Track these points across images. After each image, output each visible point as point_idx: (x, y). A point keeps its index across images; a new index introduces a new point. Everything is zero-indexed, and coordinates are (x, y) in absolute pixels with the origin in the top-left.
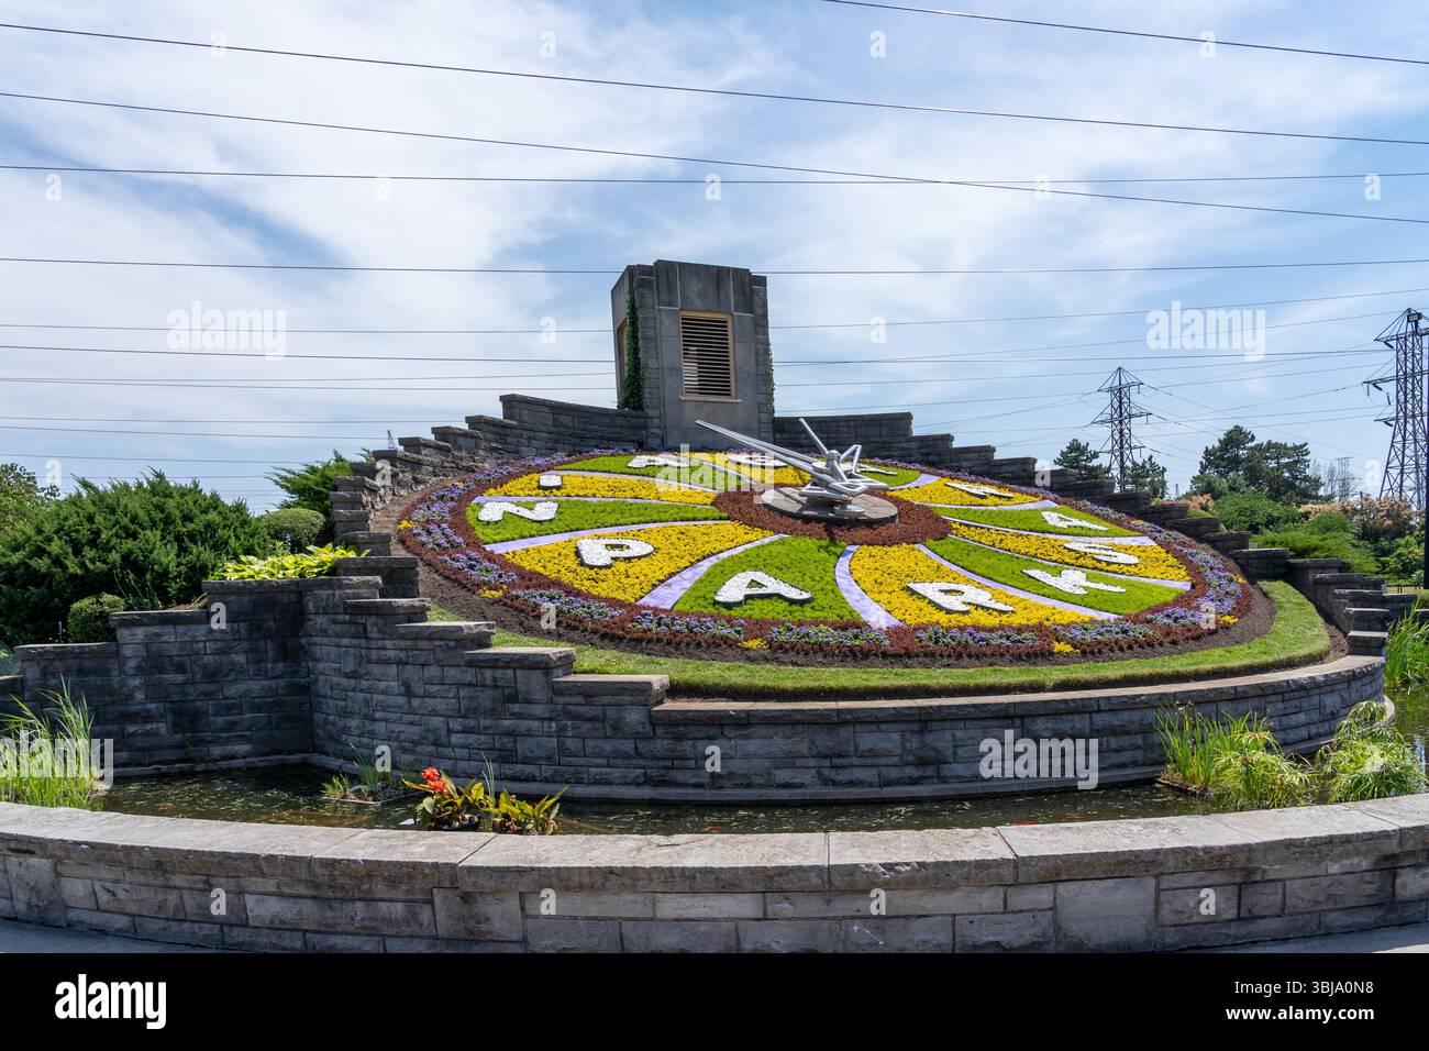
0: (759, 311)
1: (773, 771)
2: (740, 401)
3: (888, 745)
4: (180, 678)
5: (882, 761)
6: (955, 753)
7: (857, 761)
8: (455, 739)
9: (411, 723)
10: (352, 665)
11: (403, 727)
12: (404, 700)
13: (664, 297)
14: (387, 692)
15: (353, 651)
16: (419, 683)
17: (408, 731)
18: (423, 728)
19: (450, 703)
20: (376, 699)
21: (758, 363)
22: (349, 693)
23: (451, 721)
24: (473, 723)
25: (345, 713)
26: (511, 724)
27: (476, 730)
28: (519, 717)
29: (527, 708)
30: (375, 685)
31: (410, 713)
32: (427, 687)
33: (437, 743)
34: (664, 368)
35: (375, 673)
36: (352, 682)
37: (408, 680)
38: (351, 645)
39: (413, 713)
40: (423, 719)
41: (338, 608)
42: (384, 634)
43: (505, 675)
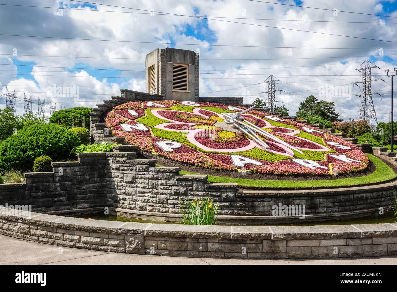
0: (197, 64)
1: (271, 211)
2: (190, 92)
3: (303, 203)
4: (71, 183)
6: (320, 205)
8: (169, 202)
9: (153, 197)
10: (130, 179)
11: (149, 198)
12: (151, 190)
13: (168, 59)
14: (144, 188)
15: (130, 175)
16: (158, 185)
17: (151, 200)
18: (158, 199)
19: (169, 191)
20: (139, 190)
21: (195, 80)
22: (126, 188)
23: (168, 196)
24: (176, 197)
25: (124, 194)
26: (191, 197)
27: (177, 199)
28: (193, 195)
29: (196, 193)
30: (139, 185)
31: (153, 194)
32: (160, 186)
33: (162, 203)
34: (167, 81)
35: (139, 182)
36: (128, 185)
37: (153, 184)
38: (129, 173)
39: (154, 194)
40: (158, 196)
41: (124, 162)
42: (144, 170)
43: (189, 183)
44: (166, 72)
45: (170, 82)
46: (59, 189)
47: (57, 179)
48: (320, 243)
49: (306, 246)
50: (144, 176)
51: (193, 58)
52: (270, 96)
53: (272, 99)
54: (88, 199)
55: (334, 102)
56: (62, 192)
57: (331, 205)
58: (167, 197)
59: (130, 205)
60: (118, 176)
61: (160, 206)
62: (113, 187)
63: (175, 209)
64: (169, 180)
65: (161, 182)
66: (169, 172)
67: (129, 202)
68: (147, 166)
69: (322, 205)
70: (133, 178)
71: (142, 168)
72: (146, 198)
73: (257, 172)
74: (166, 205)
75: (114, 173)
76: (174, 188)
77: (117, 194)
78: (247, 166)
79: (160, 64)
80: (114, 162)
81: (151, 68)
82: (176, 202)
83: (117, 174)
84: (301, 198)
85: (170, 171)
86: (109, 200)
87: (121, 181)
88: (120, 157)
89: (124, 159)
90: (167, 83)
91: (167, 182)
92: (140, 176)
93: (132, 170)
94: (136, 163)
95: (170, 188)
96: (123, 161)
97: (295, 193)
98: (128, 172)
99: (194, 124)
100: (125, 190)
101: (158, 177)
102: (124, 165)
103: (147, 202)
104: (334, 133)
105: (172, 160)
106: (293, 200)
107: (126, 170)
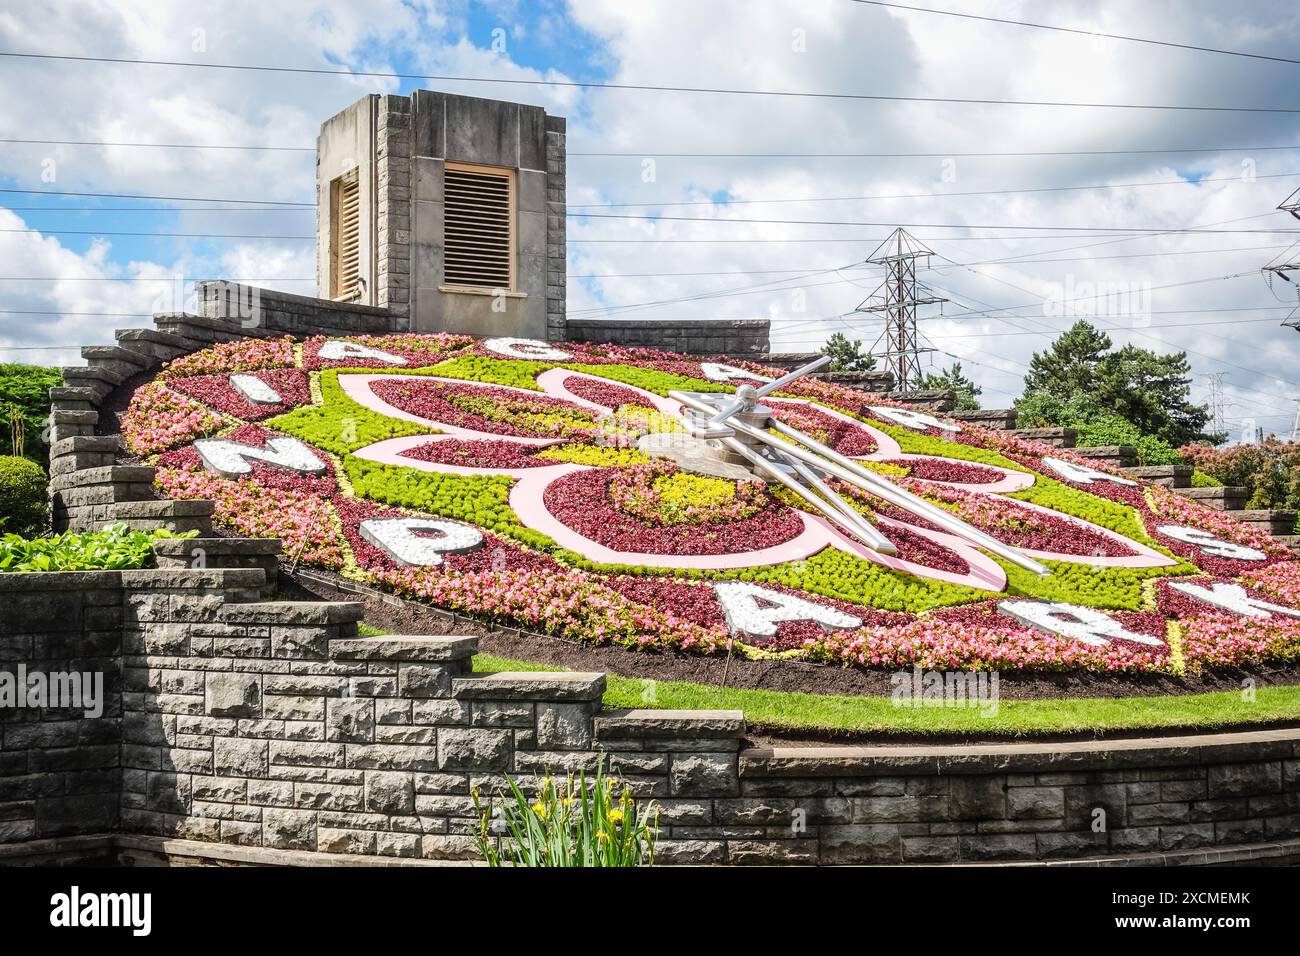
0: (554, 166)
1: (901, 840)
2: (523, 294)
3: (1050, 804)
5: (1039, 825)
6: (1129, 814)
7: (1009, 825)
8: (423, 802)
9: (345, 782)
10: (235, 698)
11: (328, 788)
12: (334, 748)
13: (424, 143)
14: (302, 737)
15: (235, 677)
16: (368, 724)
17: (338, 794)
18: (367, 789)
19: (421, 753)
20: (277, 747)
21: (549, 240)
22: (219, 740)
23: (419, 776)
24: (457, 780)
25: (207, 769)
26: (524, 781)
27: (462, 790)
28: (538, 770)
29: (550, 758)
30: (277, 726)
31: (344, 768)
32: (379, 729)
33: (391, 810)
34: (417, 245)
35: (279, 709)
36: (228, 724)
37: (347, 719)
38: (231, 669)
39: (350, 767)
40: (369, 775)
41: (210, 613)
42: (305, 653)
43: (520, 712)
44: (412, 201)
45: (429, 246)
50: (304, 679)
51: (536, 141)
52: (893, 325)
53: (903, 340)
54: (34, 796)
55: (1184, 355)
57: (1180, 811)
58: (412, 783)
59: (234, 824)
60: (180, 682)
61: (380, 827)
62: (154, 738)
63: (452, 838)
64: (424, 699)
65: (383, 707)
66: (423, 662)
67: (229, 808)
68: (317, 631)
69: (1138, 814)
70: (252, 692)
71: (296, 644)
72: (311, 788)
73: (836, 662)
74: (408, 821)
75: (161, 670)
76: (445, 735)
77: (173, 771)
78: (790, 633)
79: (383, 164)
80: (158, 618)
81: (341, 188)
82: (454, 802)
83: (174, 675)
84: (1043, 779)
85: (426, 656)
86: (132, 802)
87: (194, 705)
88: (188, 592)
89: (209, 600)
90: (417, 255)
91: (415, 710)
92: (282, 682)
93: (246, 654)
94: (265, 619)
95: (426, 738)
96: (205, 609)
97: (1013, 758)
98: (227, 663)
100: (211, 749)
101: (372, 684)
102: (209, 628)
103: (316, 806)
104: (1188, 485)
105: (436, 605)
106: (1006, 788)
107: (219, 653)
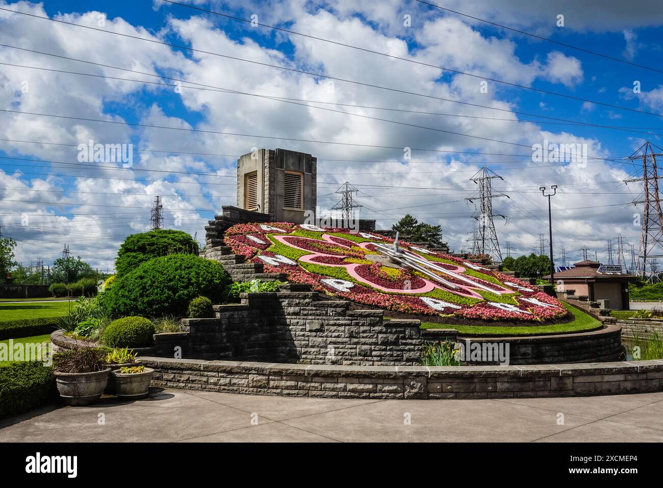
0: (314, 172)
4: (238, 332)
8: (374, 353)
9: (351, 348)
10: (317, 326)
11: (346, 350)
12: (348, 339)
13: (279, 164)
14: (338, 337)
15: (317, 321)
16: (358, 333)
17: (349, 351)
18: (358, 350)
19: (374, 340)
20: (329, 340)
21: (312, 194)
22: (311, 338)
23: (373, 346)
24: (384, 347)
25: (307, 346)
26: (402, 347)
27: (385, 350)
28: (406, 344)
29: (409, 341)
30: (330, 334)
31: (351, 345)
32: (361, 334)
33: (365, 355)
34: (277, 195)
35: (331, 329)
36: (314, 334)
37: (352, 332)
38: (315, 319)
39: (353, 344)
40: (358, 346)
41: (308, 304)
42: (339, 314)
43: (401, 329)
44: (276, 182)
45: (280, 196)
46: (225, 340)
47: (224, 327)
48: (603, 378)
49: (590, 382)
50: (338, 321)
51: (309, 165)
54: (257, 354)
56: (228, 344)
57: (556, 353)
58: (371, 348)
59: (316, 360)
60: (298, 323)
61: (362, 360)
62: (288, 338)
63: (382, 362)
64: (374, 327)
65: (362, 329)
66: (374, 317)
67: (315, 356)
68: (343, 309)
69: (548, 354)
70: (322, 325)
71: (336, 312)
72: (341, 350)
73: (462, 317)
74: (370, 358)
75: (289, 319)
76: (380, 336)
77: (295, 347)
78: (448, 310)
79: (267, 170)
80: (290, 305)
81: (251, 176)
82: (383, 353)
83: (296, 321)
84: (527, 345)
85: (375, 315)
86: (280, 356)
87: (303, 329)
88: (300, 298)
89: (307, 300)
90: (277, 198)
91: (372, 329)
92: (331, 322)
93: (320, 315)
94: (326, 305)
95: (375, 336)
96: (306, 303)
97: (521, 340)
98: (313, 317)
99: (342, 257)
100: (308, 341)
101: (359, 322)
102: (307, 308)
103: (342, 355)
104: (502, 271)
105: (356, 303)
107: (311, 315)
